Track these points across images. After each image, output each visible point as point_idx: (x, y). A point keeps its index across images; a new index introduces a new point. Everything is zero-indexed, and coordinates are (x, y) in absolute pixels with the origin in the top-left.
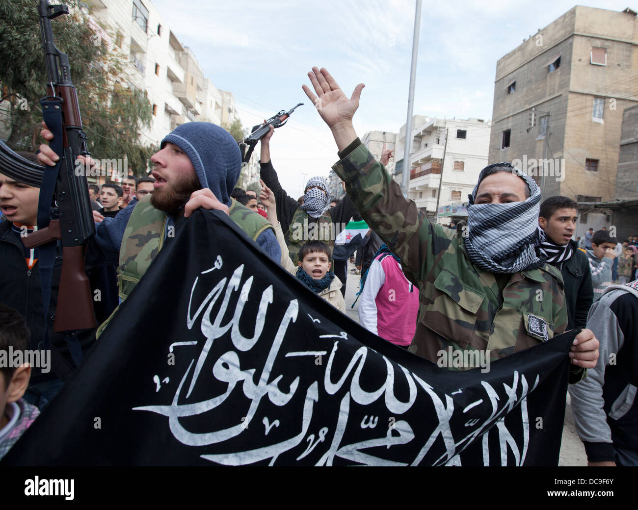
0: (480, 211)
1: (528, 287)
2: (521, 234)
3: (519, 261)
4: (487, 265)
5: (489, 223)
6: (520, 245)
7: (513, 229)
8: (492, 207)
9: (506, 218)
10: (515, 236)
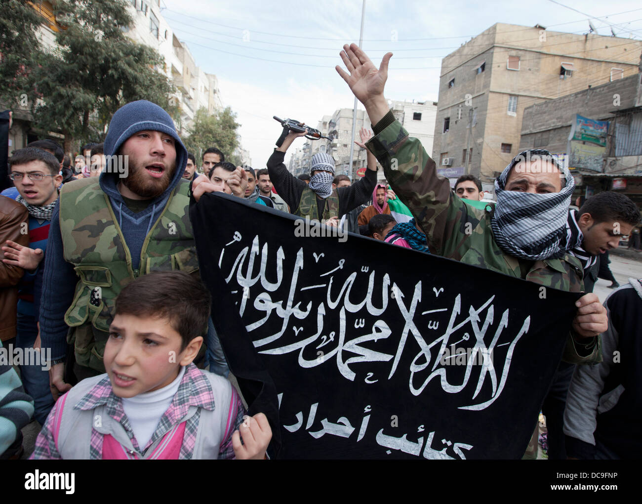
0: (515, 199)
1: (549, 274)
2: (554, 225)
3: (548, 251)
4: (512, 250)
5: (524, 212)
6: (553, 236)
7: (546, 219)
8: (530, 197)
9: (543, 208)
10: (548, 227)
